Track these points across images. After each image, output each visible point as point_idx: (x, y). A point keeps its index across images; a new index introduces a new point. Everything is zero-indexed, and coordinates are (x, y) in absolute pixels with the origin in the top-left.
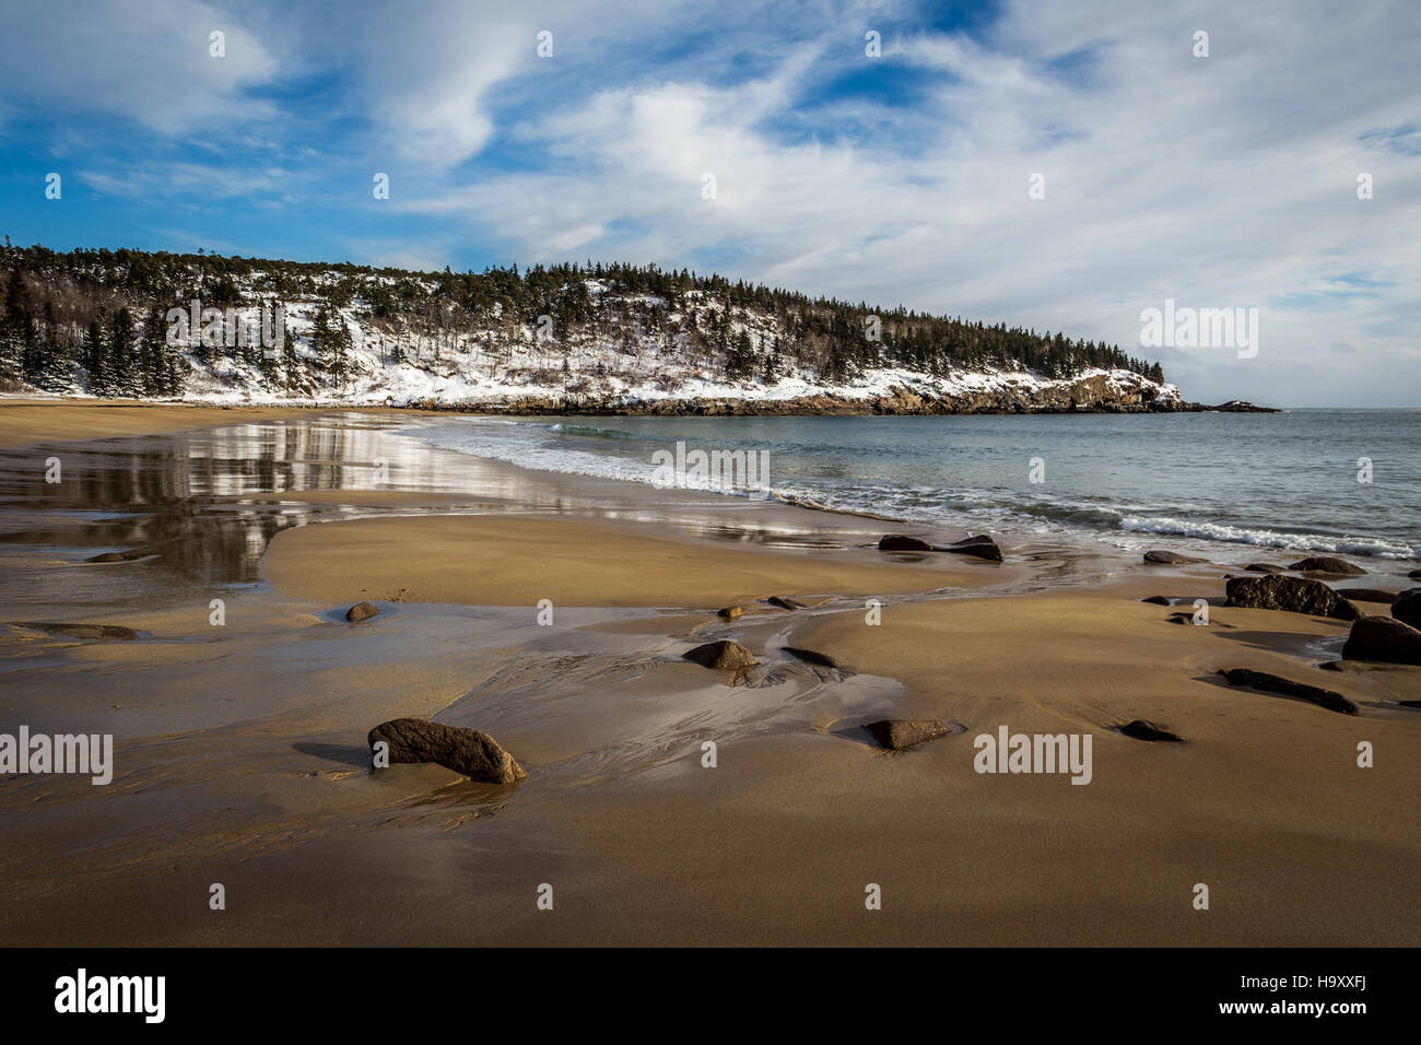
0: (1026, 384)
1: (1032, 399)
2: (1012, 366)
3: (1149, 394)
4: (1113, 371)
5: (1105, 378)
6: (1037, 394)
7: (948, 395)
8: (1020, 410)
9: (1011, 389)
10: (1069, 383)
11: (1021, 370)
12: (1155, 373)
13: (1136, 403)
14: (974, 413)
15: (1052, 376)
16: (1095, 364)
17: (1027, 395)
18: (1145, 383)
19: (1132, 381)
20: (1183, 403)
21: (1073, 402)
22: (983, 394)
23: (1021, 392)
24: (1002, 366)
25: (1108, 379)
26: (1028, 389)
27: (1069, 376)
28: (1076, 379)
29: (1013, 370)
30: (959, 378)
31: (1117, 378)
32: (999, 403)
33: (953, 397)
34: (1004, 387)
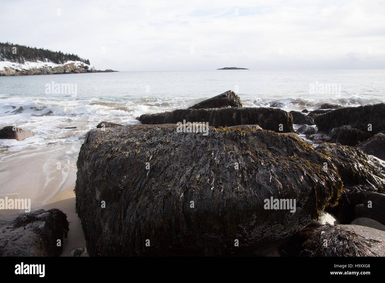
0: (50, 66)
1: (52, 70)
2: (45, 60)
3: (86, 68)
4: (76, 61)
5: (73, 64)
6: (54, 68)
7: (24, 69)
8: (48, 73)
9: (45, 67)
10: (63, 65)
11: (49, 61)
12: (88, 62)
13: (83, 70)
14: (33, 75)
15: (58, 63)
16: (70, 60)
17: (51, 69)
18: (85, 65)
19: (81, 64)
20: (96, 70)
21: (65, 71)
22: (36, 69)
23: (49, 68)
24: (42, 60)
25: (74, 64)
26: (51, 67)
27: (63, 63)
28: (65, 64)
29: (46, 61)
30: (28, 64)
31: (77, 63)
32: (42, 71)
33: (26, 70)
34: (43, 67)
